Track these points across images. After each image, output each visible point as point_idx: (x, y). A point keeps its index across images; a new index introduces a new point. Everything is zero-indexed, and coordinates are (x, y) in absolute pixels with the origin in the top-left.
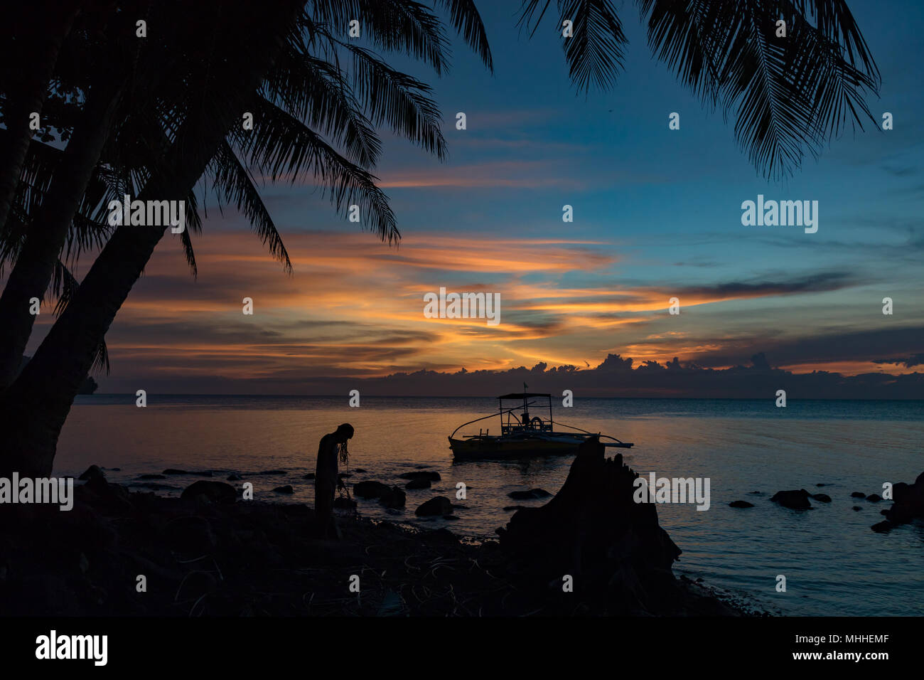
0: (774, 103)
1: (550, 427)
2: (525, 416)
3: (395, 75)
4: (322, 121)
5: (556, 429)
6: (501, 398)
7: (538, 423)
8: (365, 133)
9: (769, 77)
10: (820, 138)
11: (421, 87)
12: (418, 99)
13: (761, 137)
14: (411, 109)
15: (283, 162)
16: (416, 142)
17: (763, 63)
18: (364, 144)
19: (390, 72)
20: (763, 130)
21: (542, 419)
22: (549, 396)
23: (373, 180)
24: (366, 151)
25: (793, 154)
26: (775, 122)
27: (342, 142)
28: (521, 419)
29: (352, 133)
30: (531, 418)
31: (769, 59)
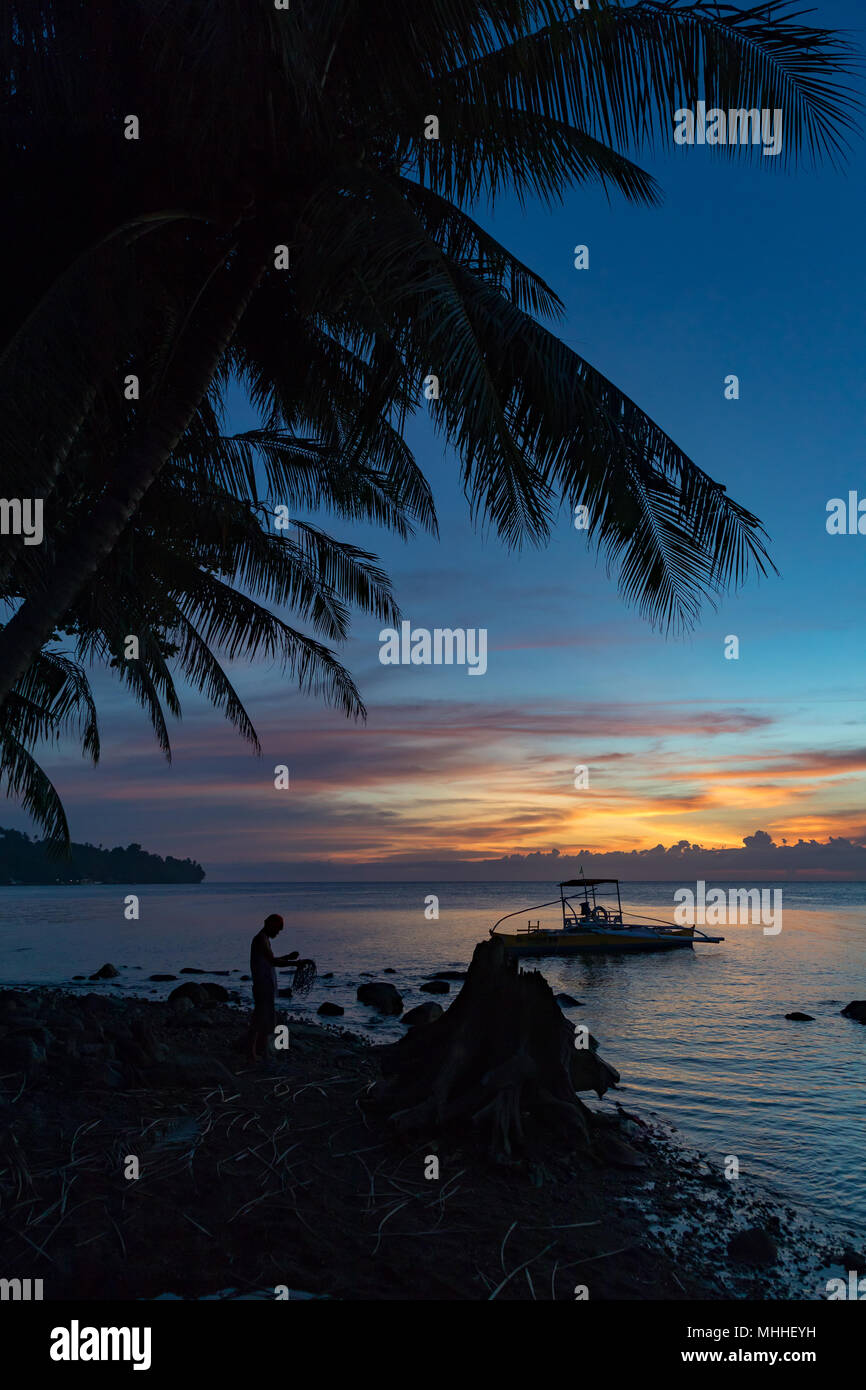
0: (666, 553)
1: (619, 918)
2: (585, 907)
3: (345, 547)
4: (286, 596)
5: (627, 921)
6: (563, 884)
7: (602, 914)
8: (334, 606)
9: (656, 525)
10: (720, 587)
11: (370, 558)
12: (368, 568)
13: (655, 588)
14: (362, 579)
15: (241, 640)
16: (369, 613)
17: (649, 510)
18: (333, 616)
19: (330, 541)
20: (656, 582)
21: (607, 909)
22: (616, 881)
23: (332, 655)
24: (337, 624)
25: (691, 605)
26: (670, 571)
27: (309, 617)
28: (578, 910)
29: (320, 606)
30: (592, 908)
31: (653, 505)
